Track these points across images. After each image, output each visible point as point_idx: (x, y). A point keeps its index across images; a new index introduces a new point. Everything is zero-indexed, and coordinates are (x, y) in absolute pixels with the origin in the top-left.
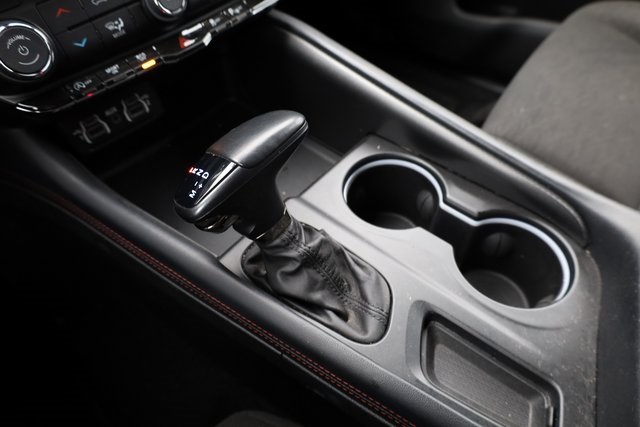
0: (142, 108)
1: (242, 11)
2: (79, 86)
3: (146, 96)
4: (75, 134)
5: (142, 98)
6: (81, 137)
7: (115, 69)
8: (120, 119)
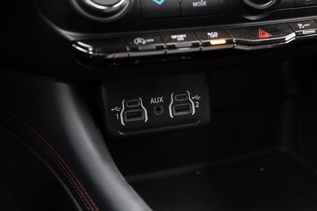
0: (188, 108)
4: (112, 110)
5: (193, 98)
6: (117, 115)
7: (181, 37)
8: (162, 111)
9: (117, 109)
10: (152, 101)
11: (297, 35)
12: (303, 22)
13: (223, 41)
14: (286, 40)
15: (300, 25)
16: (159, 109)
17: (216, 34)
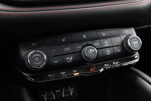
0: (70, 93)
1: (118, 64)
2: (50, 76)
3: (73, 89)
4: (42, 96)
5: (71, 89)
6: (44, 97)
7: (64, 73)
8: (60, 95)
9: (44, 95)
10: (56, 91)
11: (104, 69)
12: (106, 64)
13: (78, 74)
14: (100, 71)
15: (105, 65)
16: (59, 94)
17: (76, 71)
